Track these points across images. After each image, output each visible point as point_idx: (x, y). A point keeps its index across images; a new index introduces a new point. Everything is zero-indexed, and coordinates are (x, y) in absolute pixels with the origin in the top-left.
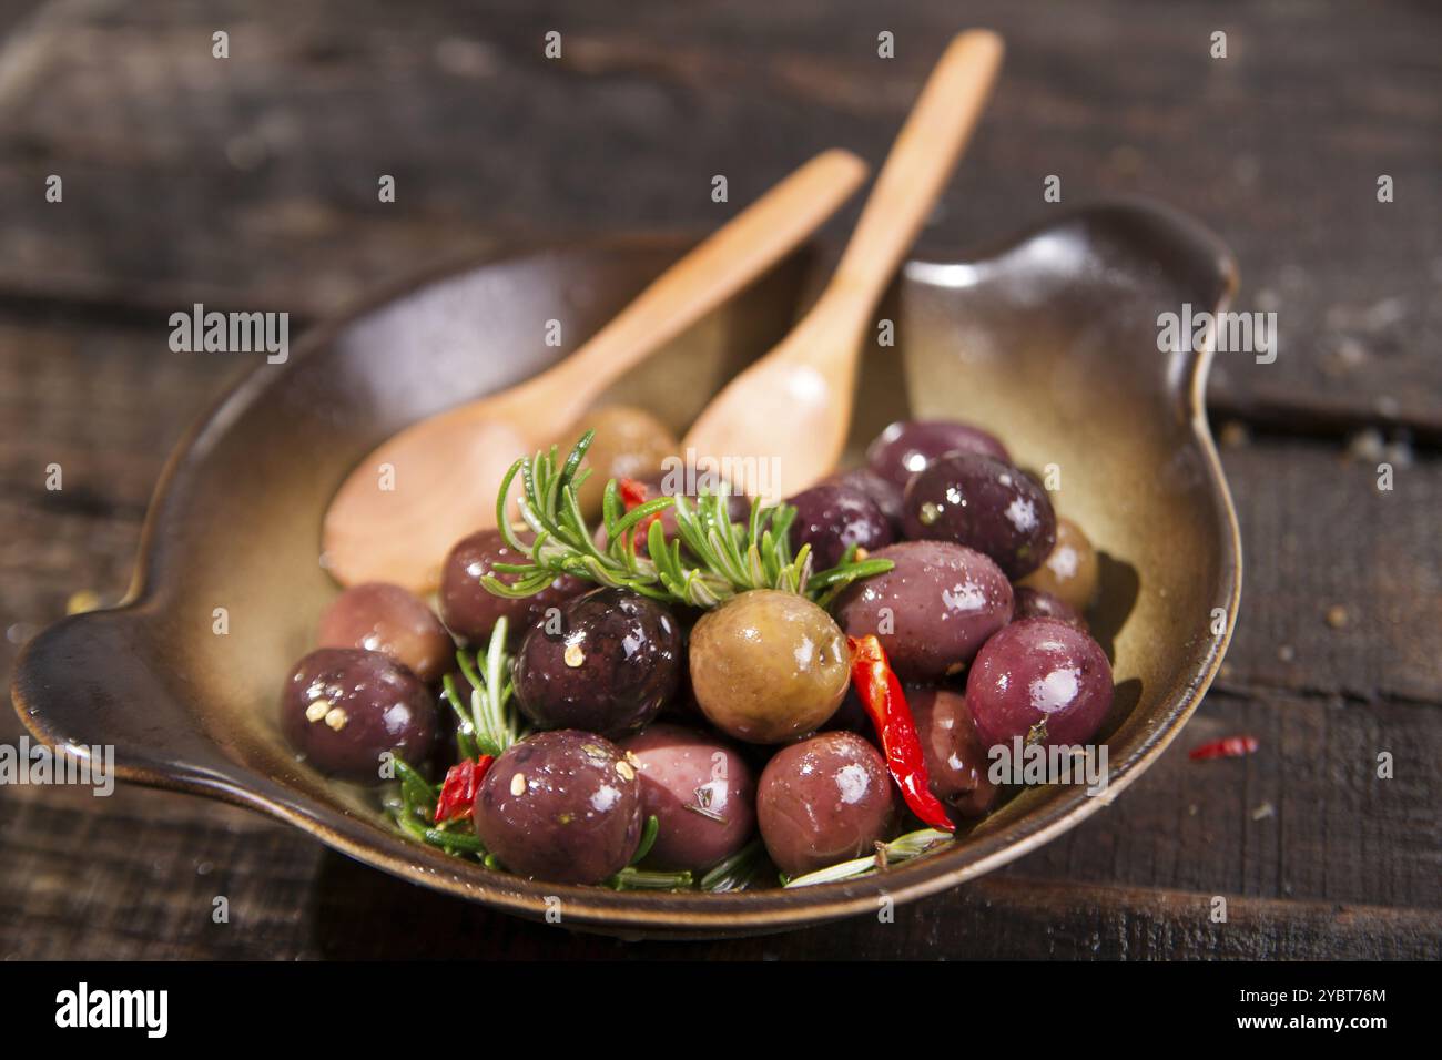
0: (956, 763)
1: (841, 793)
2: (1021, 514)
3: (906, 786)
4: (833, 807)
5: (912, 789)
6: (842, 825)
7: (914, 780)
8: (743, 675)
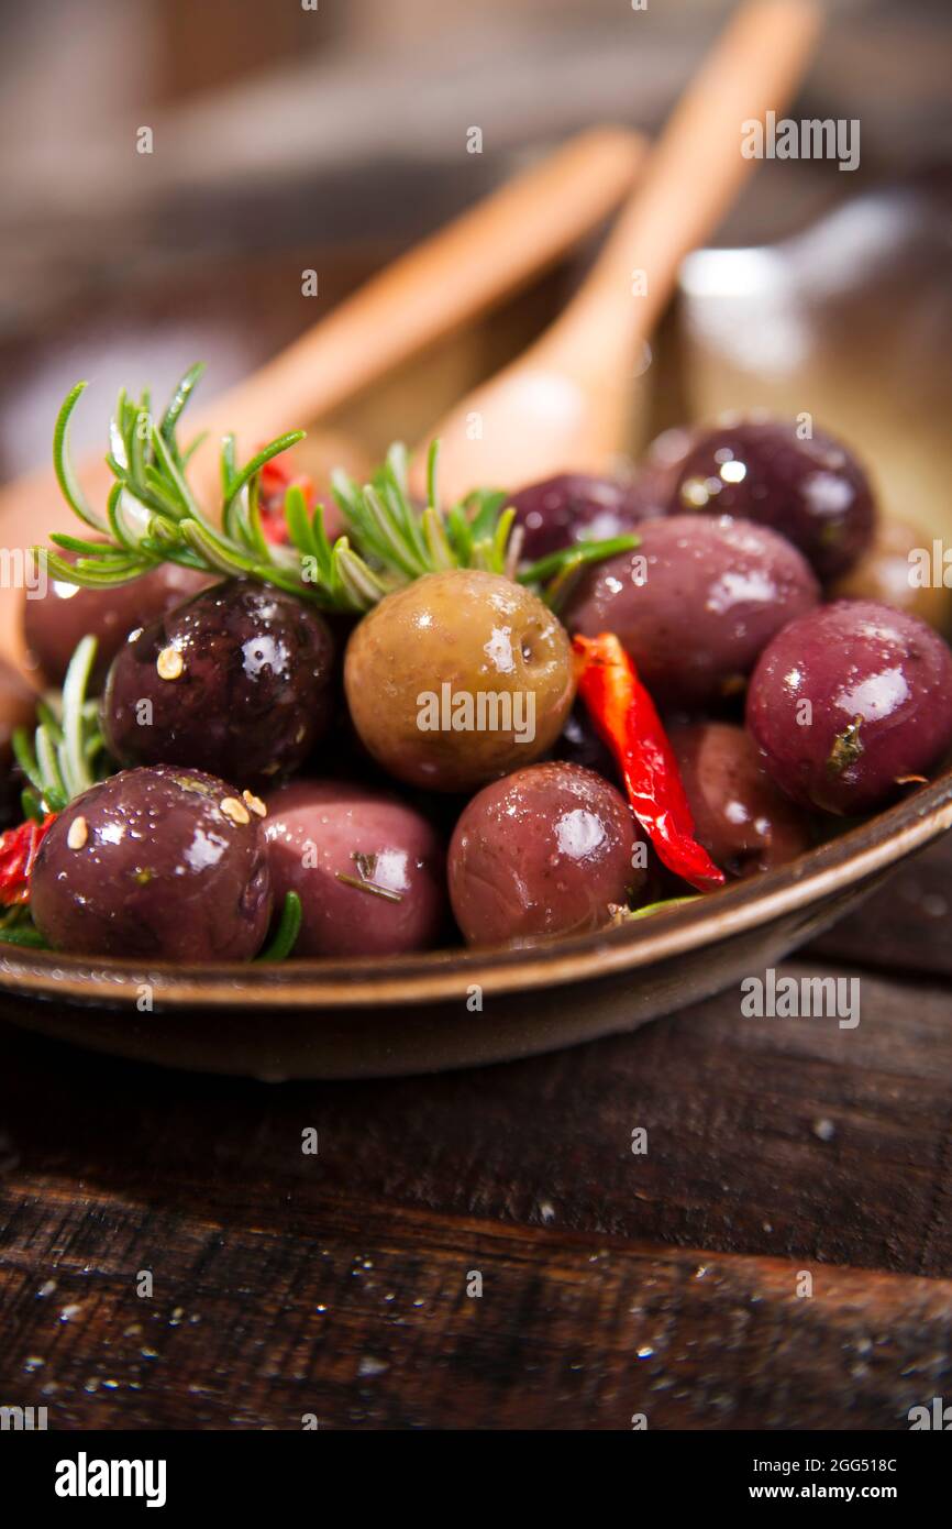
0: (736, 812)
1: (557, 839)
2: (829, 494)
3: (657, 831)
4: (547, 860)
5: (664, 834)
6: (561, 886)
7: (666, 823)
8: (411, 677)
